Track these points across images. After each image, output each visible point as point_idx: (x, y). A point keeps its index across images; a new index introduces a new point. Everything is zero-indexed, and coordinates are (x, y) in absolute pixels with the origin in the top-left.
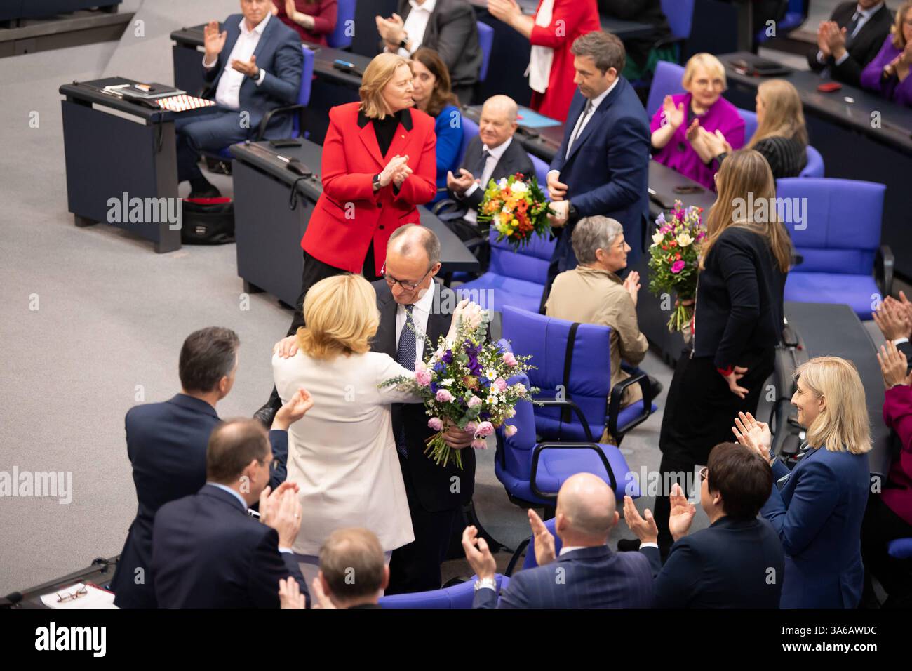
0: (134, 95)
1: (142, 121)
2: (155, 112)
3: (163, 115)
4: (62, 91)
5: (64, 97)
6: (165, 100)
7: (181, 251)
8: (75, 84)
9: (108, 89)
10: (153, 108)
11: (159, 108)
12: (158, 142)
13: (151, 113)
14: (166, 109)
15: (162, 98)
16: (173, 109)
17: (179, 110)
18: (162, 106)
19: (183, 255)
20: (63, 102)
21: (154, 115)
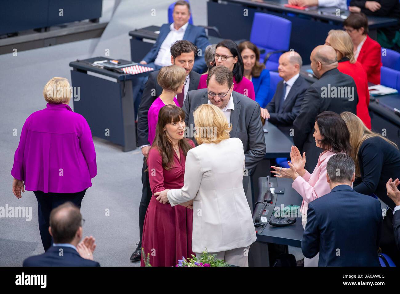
0: (110, 66)
1: (115, 80)
2: (122, 75)
3: (125, 77)
4: (71, 65)
5: (72, 68)
6: (126, 68)
7: (137, 150)
8: (78, 61)
9: (96, 63)
10: (120, 73)
11: (123, 73)
12: (123, 91)
13: (119, 75)
14: (127, 73)
15: (125, 67)
16: (131, 73)
17: (134, 73)
18: (125, 72)
19: (138, 153)
20: (71, 71)
21: (121, 77)
